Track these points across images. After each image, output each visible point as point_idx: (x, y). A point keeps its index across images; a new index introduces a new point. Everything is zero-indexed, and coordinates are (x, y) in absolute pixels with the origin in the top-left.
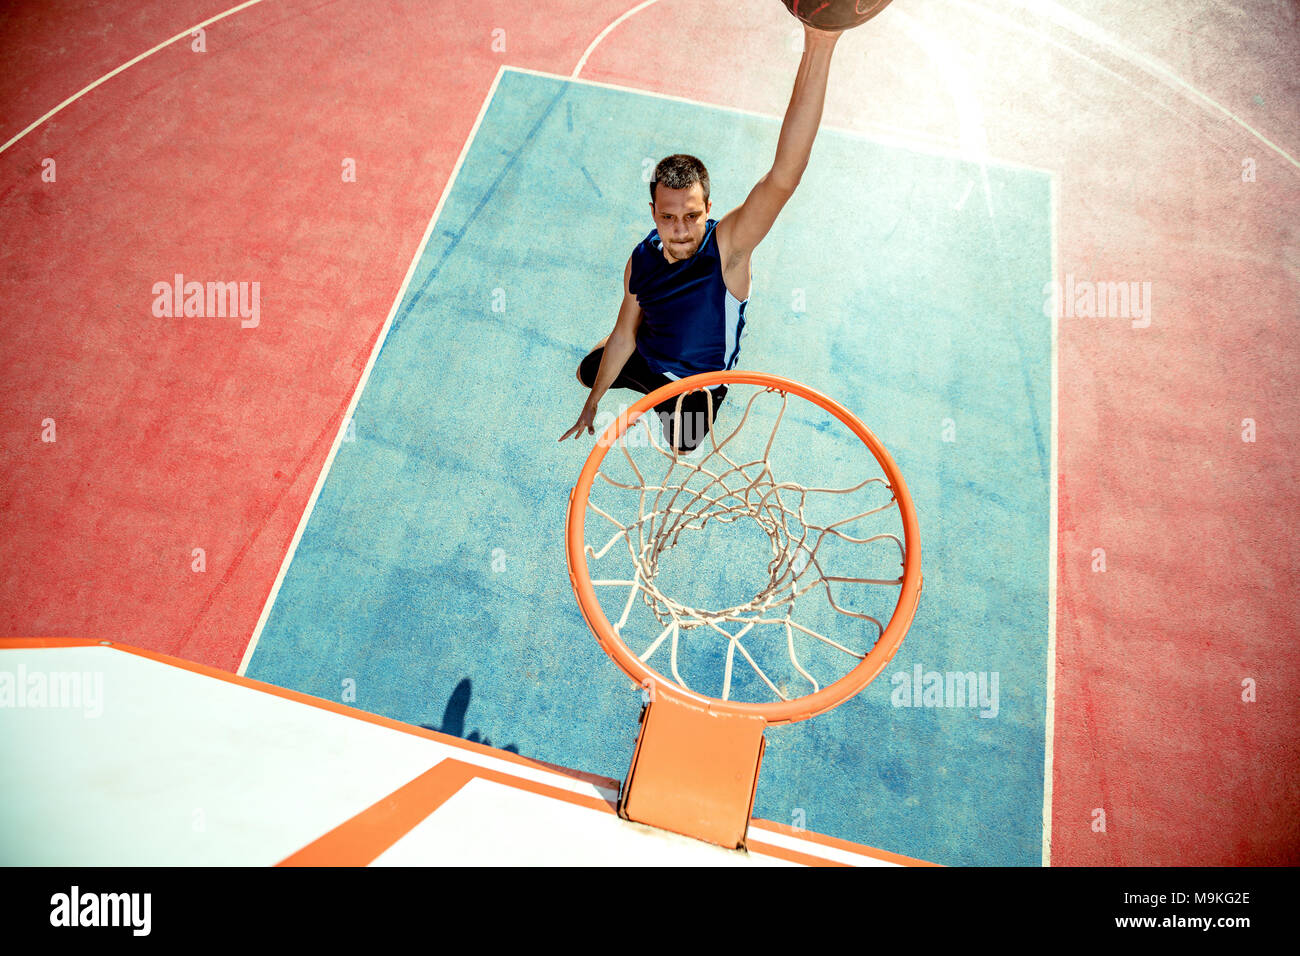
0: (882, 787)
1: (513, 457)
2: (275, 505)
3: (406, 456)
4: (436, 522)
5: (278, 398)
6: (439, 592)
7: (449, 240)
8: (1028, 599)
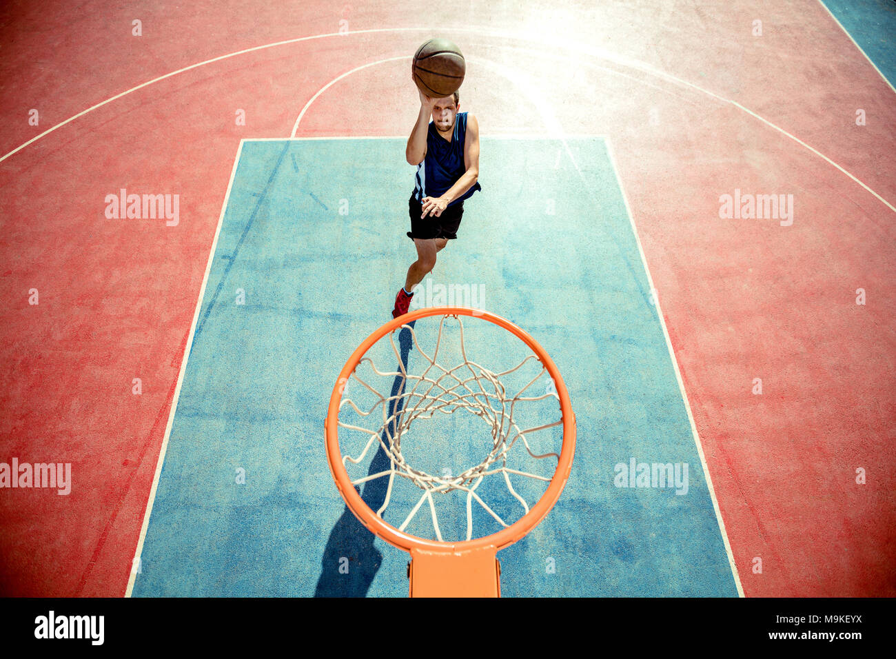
0: (617, 561)
1: (304, 401)
2: (127, 487)
3: (225, 422)
4: (257, 464)
5: (116, 404)
6: (270, 517)
7: (227, 261)
8: (669, 401)
